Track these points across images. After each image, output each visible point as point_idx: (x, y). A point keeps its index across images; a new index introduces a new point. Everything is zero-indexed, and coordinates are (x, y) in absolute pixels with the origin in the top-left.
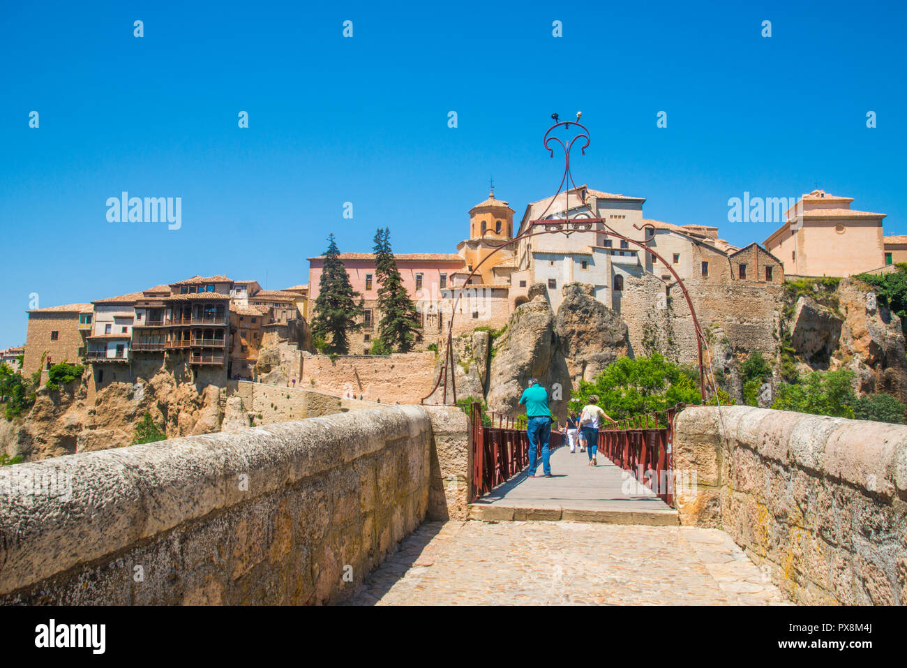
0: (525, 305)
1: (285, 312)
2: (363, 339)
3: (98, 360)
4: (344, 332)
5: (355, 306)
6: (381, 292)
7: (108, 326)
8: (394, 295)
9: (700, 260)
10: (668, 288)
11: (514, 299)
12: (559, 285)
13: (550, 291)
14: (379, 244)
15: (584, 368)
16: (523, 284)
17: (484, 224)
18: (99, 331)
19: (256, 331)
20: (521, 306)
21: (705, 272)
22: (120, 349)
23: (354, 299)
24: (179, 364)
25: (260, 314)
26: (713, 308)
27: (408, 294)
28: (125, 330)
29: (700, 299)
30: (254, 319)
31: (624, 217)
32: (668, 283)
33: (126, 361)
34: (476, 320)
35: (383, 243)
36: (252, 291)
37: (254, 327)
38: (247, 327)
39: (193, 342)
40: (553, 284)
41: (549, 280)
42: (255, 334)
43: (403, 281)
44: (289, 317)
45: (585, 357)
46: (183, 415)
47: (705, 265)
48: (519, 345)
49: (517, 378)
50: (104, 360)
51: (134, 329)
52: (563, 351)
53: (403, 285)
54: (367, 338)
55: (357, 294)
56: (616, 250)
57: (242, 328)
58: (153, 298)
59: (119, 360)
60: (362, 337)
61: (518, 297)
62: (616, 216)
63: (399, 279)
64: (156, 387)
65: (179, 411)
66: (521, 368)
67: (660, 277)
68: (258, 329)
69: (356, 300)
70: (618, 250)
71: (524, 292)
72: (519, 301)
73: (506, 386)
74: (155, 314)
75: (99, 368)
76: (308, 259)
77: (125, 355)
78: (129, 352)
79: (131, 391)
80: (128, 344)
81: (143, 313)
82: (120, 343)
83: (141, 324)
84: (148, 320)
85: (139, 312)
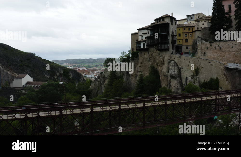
7: (142, 37)
18: (140, 39)
22: (144, 45)
28: (145, 38)
30: (189, 29)
38: (187, 32)
51: (147, 37)
57: (185, 33)
77: (145, 47)
78: (146, 45)
79: (149, 59)
80: (146, 43)
81: (149, 31)
82: (144, 43)
83: (149, 35)
84: (151, 34)
85: (148, 31)
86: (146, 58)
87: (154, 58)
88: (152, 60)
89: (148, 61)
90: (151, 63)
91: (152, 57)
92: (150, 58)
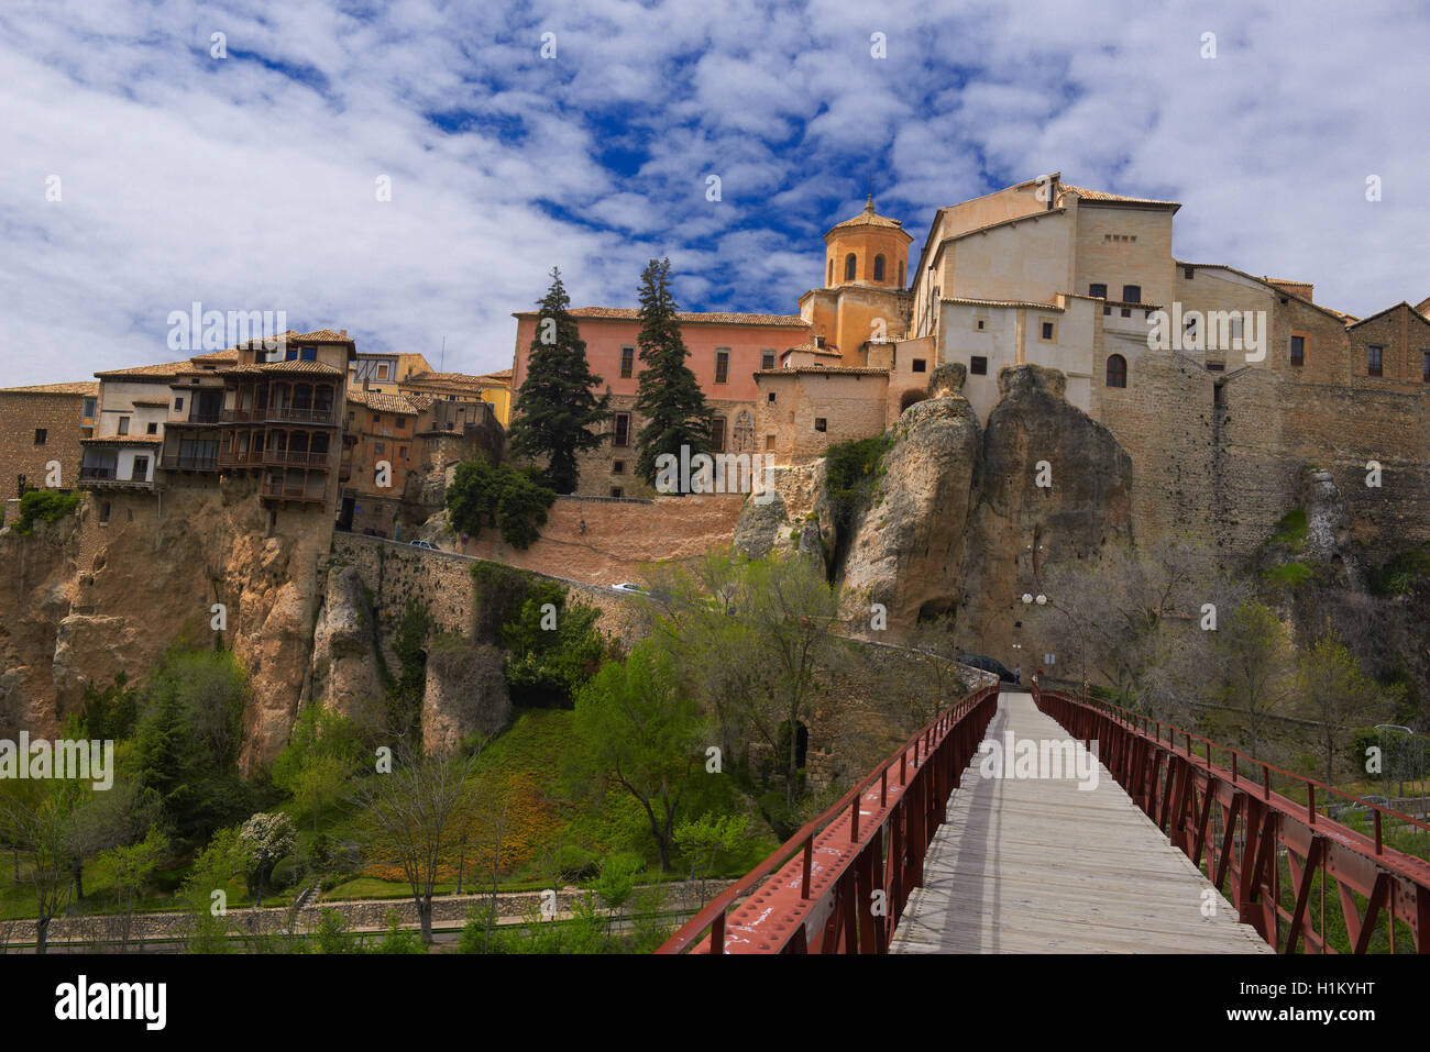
0: (919, 405)
1: (462, 410)
2: (611, 468)
3: (100, 483)
4: (570, 452)
5: (594, 403)
6: (643, 376)
7: (124, 421)
8: (670, 385)
9: (1291, 332)
10: (1218, 388)
11: (900, 396)
12: (994, 369)
13: (972, 379)
14: (651, 283)
15: (1037, 538)
16: (919, 366)
17: (852, 259)
18: (107, 429)
19: (402, 444)
20: (912, 408)
21: (1297, 360)
22: (140, 465)
23: (593, 390)
24: (245, 497)
25: (412, 410)
26: (1313, 432)
27: (698, 384)
28: (152, 428)
29: (1286, 411)
30: (401, 419)
31: (1134, 238)
32: (1217, 376)
33: (151, 488)
34: (822, 435)
35: (657, 284)
36: (410, 371)
37: (401, 436)
38: (386, 433)
39: (270, 455)
40: (979, 365)
41: (974, 359)
42: (402, 449)
43: (689, 355)
44: (470, 419)
45: (1040, 519)
46: (247, 596)
47: (1298, 342)
48: (904, 487)
49: (898, 553)
50: (111, 484)
51: (168, 427)
52: (995, 504)
53: (688, 363)
54: (619, 467)
55: (598, 381)
56: (1114, 304)
57: (377, 436)
58: (209, 372)
59: (138, 485)
60: (610, 467)
61: (908, 392)
62: (1117, 237)
63: (684, 352)
64: (204, 539)
65: (241, 587)
66: (906, 531)
67: (1203, 363)
68: (408, 440)
69: (597, 392)
70: (1119, 305)
71: (920, 381)
72: (910, 399)
73: (874, 568)
74: (208, 401)
75: (104, 500)
76: (514, 315)
77: (149, 476)
78: (157, 470)
79: (158, 544)
80: (156, 455)
81: (187, 398)
82: (142, 453)
83: (180, 417)
84: (195, 412)
85: (180, 394)
86: (142, 540)
87: (196, 541)
88: (179, 551)
89: (153, 553)
90: (170, 568)
91: (184, 533)
92: (167, 541)
